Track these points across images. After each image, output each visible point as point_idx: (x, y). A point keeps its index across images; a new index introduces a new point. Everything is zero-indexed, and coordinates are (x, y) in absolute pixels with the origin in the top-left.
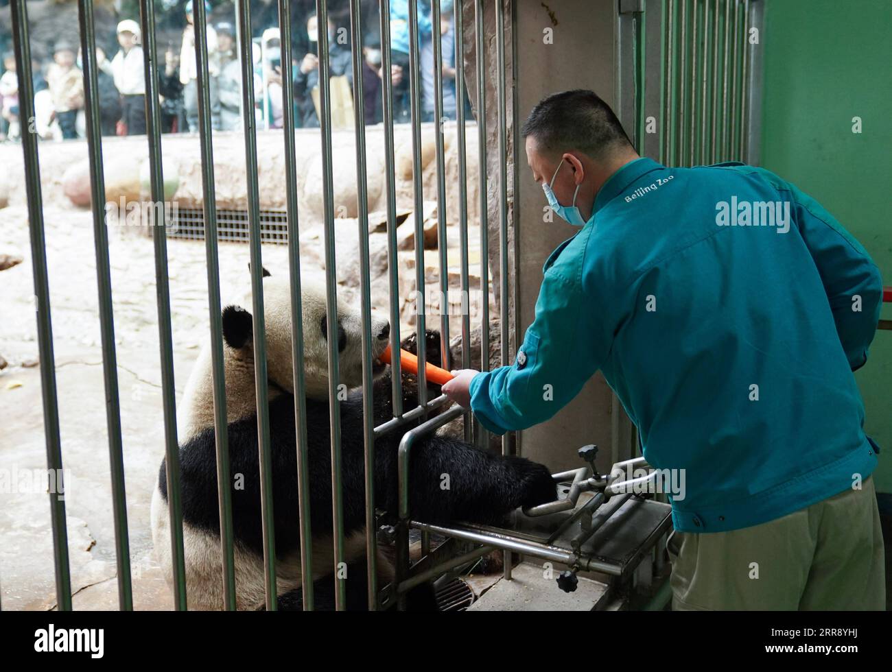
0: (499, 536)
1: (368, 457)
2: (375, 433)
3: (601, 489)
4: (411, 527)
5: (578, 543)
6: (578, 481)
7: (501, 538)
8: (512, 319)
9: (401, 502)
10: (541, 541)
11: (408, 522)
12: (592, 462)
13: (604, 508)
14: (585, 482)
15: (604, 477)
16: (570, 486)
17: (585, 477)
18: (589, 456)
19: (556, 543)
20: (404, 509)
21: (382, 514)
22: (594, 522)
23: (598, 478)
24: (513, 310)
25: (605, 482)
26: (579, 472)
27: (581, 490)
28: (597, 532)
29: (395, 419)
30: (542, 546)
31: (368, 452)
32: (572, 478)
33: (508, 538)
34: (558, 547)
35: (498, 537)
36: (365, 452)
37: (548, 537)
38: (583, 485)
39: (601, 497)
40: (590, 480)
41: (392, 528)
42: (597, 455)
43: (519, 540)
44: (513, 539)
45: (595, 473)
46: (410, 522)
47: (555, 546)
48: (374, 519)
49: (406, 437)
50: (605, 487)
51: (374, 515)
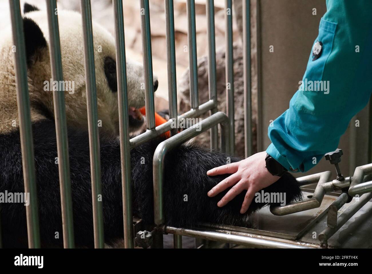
0: (251, 235)
1: (125, 167)
2: (131, 144)
3: (345, 189)
4: (167, 232)
5: (325, 237)
6: (322, 184)
7: (253, 237)
8: (254, 40)
9: (156, 209)
10: (291, 238)
11: (163, 228)
12: (336, 165)
13: (346, 208)
14: (330, 184)
15: (347, 178)
16: (313, 192)
17: (329, 179)
18: (335, 159)
19: (303, 239)
20: (159, 216)
21: (138, 222)
22: (339, 219)
23: (342, 179)
24: (254, 30)
25: (349, 183)
26: (323, 175)
27: (325, 191)
28: (341, 229)
29: (148, 132)
30: (291, 242)
31: (125, 161)
32: (316, 180)
33: (259, 236)
34: (306, 243)
35: (249, 237)
36: (122, 161)
37: (297, 234)
38: (327, 187)
39: (344, 197)
40: (335, 182)
41: (149, 233)
42: (342, 157)
43: (269, 238)
44: (264, 237)
45: (340, 175)
46: (166, 227)
47: (304, 242)
48: (132, 227)
49: (160, 148)
50: (349, 187)
51: (132, 223)
